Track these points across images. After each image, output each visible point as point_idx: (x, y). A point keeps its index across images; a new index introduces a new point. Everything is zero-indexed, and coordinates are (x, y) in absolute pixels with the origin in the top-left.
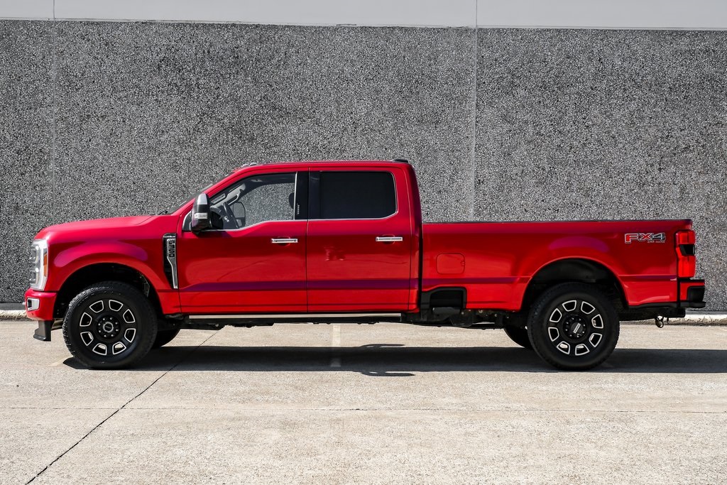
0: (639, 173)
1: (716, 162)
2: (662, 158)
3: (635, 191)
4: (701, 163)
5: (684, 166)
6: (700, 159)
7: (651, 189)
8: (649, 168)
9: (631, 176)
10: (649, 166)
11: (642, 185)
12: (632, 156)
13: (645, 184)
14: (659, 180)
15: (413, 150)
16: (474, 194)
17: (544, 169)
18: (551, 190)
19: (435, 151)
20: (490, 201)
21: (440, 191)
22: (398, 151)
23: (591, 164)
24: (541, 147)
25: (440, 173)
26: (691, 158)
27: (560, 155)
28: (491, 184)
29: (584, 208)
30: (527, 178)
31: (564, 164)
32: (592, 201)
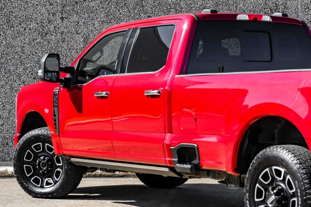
0: (41, 22)
1: (119, 11)
2: (64, 7)
3: (38, 40)
4: (104, 12)
5: (86, 15)
6: (103, 8)
7: (54, 39)
8: (51, 17)
9: (33, 25)
10: (51, 15)
11: (44, 35)
12: (33, 5)
13: (47, 34)
14: (62, 29)
26: (93, 7)
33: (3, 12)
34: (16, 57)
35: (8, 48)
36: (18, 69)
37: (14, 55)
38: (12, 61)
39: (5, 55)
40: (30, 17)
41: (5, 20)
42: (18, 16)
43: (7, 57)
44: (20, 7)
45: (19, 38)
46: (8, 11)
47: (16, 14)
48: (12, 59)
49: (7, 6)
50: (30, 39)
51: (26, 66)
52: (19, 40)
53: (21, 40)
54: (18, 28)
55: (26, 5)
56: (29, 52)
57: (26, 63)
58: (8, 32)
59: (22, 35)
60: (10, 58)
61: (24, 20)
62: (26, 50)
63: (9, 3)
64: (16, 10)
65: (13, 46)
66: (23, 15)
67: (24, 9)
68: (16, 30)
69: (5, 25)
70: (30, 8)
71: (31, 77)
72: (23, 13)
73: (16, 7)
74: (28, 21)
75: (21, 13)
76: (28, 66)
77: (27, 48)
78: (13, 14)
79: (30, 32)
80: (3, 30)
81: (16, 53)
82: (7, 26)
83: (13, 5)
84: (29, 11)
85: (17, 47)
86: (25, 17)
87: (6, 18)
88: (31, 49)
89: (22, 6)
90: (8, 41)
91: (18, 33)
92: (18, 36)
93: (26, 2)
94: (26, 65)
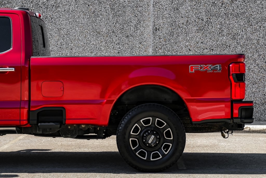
15: (108, 6)
16: (152, 38)
17: (203, 20)
18: (208, 35)
19: (124, 7)
20: (164, 43)
21: (128, 36)
22: (97, 7)
23: (237, 16)
24: (201, 3)
25: (128, 23)
27: (214, 9)
28: (164, 31)
29: (231, 47)
30: (190, 26)
31: (218, 16)
32: (237, 43)
33: (245, 15)
34: (253, 47)
35: (248, 41)
36: (254, 55)
37: (252, 45)
38: (250, 50)
39: (246, 46)
40: (264, 18)
41: (247, 20)
42: (256, 18)
43: (247, 47)
44: (257, 11)
45: (256, 33)
46: (249, 14)
47: (254, 16)
48: (250, 49)
49: (248, 11)
50: (264, 34)
51: (260, 54)
52: (256, 35)
53: (257, 35)
54: (255, 26)
55: (262, 10)
56: (263, 44)
57: (260, 51)
58: (248, 29)
59: (258, 31)
60: (249, 48)
61: (260, 20)
62: (260, 42)
63: (250, 8)
64: (254, 13)
65: (251, 40)
66: (259, 17)
67: (260, 13)
68: (254, 28)
69: (246, 24)
70: (265, 12)
71: (263, 61)
72: (259, 16)
73: (254, 11)
74: (263, 21)
75: (258, 16)
76: (261, 53)
77: (261, 41)
78: (253, 17)
79: (264, 29)
80: (245, 28)
81: (253, 44)
82: (248, 25)
83: (253, 10)
84: (264, 14)
85: (254, 40)
86: (261, 18)
87: (247, 19)
88: (264, 42)
89: (259, 11)
90: (248, 36)
91: (255, 30)
92: (255, 32)
93: (262, 8)
94: (260, 52)
